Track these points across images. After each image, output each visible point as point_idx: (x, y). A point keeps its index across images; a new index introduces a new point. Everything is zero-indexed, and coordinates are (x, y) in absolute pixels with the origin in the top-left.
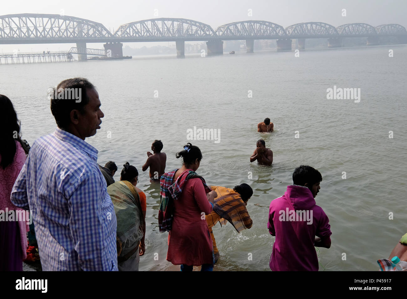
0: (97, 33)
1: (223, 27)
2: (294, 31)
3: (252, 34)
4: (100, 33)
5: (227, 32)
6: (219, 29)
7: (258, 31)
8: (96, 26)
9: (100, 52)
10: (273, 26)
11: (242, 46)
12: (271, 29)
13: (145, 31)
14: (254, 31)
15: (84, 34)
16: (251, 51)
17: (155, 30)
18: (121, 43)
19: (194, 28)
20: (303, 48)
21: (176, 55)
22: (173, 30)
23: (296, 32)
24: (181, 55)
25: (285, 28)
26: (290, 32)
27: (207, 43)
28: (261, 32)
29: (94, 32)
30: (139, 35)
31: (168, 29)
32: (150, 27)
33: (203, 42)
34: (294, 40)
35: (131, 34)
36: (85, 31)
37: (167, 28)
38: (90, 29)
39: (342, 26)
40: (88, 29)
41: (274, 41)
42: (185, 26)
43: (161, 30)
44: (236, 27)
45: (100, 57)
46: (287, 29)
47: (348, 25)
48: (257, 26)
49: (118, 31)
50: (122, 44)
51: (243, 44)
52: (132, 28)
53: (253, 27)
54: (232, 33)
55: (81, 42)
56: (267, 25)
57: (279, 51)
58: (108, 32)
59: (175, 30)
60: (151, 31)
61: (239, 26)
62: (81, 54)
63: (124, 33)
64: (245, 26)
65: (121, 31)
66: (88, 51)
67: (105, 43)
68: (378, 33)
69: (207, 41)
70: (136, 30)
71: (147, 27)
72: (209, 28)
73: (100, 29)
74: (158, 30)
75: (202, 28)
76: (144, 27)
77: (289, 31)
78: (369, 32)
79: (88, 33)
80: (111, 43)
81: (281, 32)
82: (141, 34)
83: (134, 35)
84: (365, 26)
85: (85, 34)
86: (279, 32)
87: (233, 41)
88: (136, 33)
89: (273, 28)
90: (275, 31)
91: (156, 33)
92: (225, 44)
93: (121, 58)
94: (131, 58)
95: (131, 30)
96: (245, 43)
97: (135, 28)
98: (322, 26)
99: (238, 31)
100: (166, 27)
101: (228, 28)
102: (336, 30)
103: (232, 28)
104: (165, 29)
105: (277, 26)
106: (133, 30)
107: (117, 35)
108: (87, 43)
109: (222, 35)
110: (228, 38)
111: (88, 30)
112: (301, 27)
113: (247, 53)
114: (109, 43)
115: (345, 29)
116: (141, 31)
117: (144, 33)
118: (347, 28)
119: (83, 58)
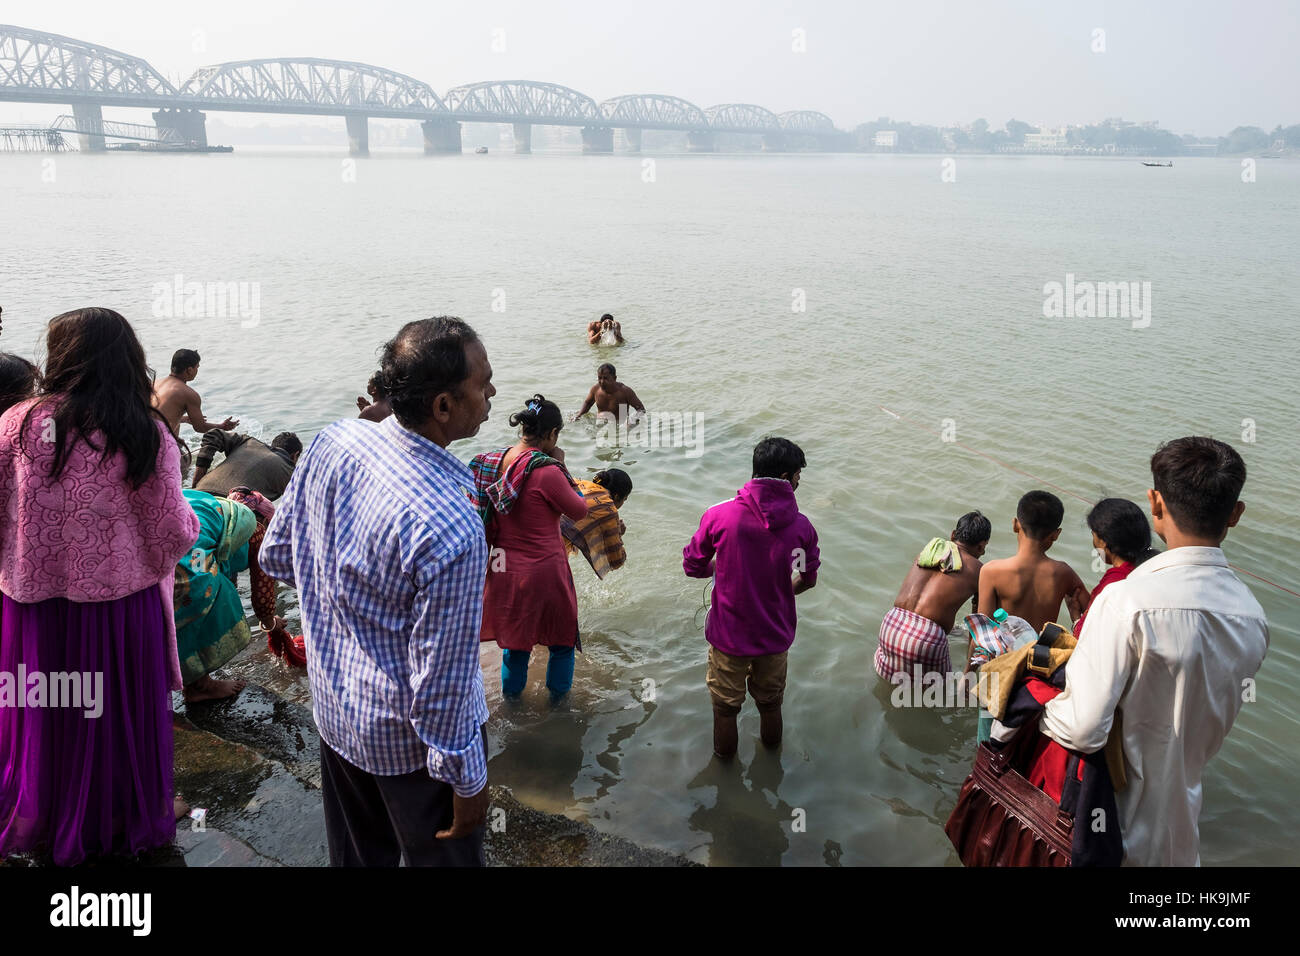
0: (132, 84)
3: (527, 112)
4: (141, 83)
5: (470, 102)
6: (451, 93)
7: (539, 105)
11: (503, 137)
12: (568, 102)
13: (264, 87)
14: (532, 104)
15: (92, 83)
16: (525, 149)
17: (292, 86)
18: (201, 111)
19: (391, 88)
20: (638, 149)
21: (347, 149)
22: (338, 89)
23: (622, 113)
24: (361, 149)
25: (598, 103)
26: (611, 113)
27: (422, 124)
28: (547, 108)
29: (124, 81)
31: (326, 87)
33: (412, 122)
34: (618, 131)
35: (229, 92)
37: (323, 83)
39: (715, 107)
41: (577, 130)
42: (369, 82)
43: (307, 86)
44: (490, 91)
45: (143, 144)
48: (537, 95)
49: (190, 82)
50: (204, 114)
51: (506, 131)
53: (530, 95)
54: (482, 107)
55: (87, 103)
56: (559, 94)
57: (586, 152)
58: (164, 83)
59: (343, 91)
60: (282, 88)
61: (496, 89)
63: (207, 87)
64: (510, 92)
65: (201, 81)
67: (157, 110)
68: (783, 127)
69: (424, 121)
70: (242, 83)
72: (428, 91)
74: (300, 86)
77: (606, 110)
78: (767, 124)
79: (105, 81)
81: (589, 111)
82: (255, 92)
83: (237, 94)
84: (758, 110)
85: (98, 84)
89: (572, 101)
90: (578, 109)
92: (466, 129)
93: (203, 149)
94: (230, 150)
95: (228, 81)
96: (512, 131)
98: (675, 105)
99: (496, 102)
100: (318, 81)
101: (472, 93)
102: (702, 115)
103: (480, 93)
104: (319, 86)
105: (582, 98)
106: (234, 81)
108: (102, 107)
109: (458, 110)
110: (473, 117)
112: (632, 103)
113: (517, 152)
114: (167, 110)
115: (720, 115)
116: (255, 85)
117: (263, 92)
118: (723, 113)
119: (95, 143)
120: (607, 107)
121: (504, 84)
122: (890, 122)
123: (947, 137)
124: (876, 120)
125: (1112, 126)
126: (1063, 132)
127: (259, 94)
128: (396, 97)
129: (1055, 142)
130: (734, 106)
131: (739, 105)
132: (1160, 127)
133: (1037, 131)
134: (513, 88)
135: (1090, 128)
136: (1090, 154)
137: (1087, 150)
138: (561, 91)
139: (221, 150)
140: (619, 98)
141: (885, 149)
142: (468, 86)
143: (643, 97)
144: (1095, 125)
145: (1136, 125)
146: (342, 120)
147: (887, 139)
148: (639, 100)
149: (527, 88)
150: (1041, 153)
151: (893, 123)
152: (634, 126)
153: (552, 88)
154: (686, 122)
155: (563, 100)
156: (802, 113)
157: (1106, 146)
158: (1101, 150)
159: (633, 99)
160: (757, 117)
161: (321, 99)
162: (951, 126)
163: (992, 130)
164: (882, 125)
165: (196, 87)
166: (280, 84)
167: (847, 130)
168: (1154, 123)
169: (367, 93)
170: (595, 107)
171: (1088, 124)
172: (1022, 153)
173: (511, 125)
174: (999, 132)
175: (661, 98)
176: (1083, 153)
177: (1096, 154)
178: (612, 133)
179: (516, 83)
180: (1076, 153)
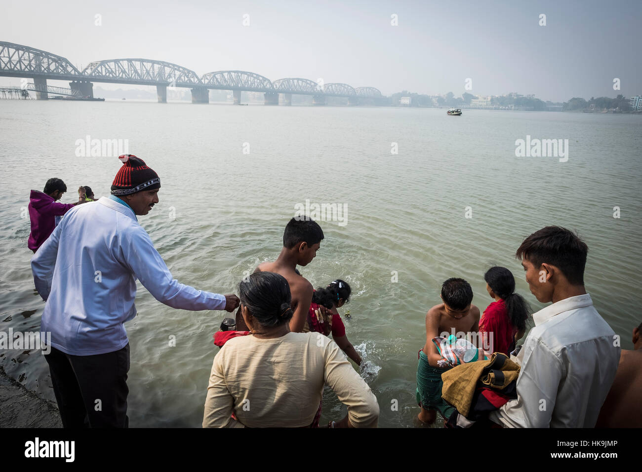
0: (60, 69)
1: (209, 74)
2: (281, 85)
3: (239, 85)
4: (65, 69)
6: (205, 76)
7: (245, 82)
8: (59, 60)
9: (64, 92)
10: (261, 78)
11: (228, 97)
12: (258, 81)
13: (120, 71)
14: (242, 82)
15: (43, 69)
16: (238, 103)
17: (133, 71)
18: (91, 82)
22: (153, 73)
23: (283, 86)
25: (272, 82)
26: (278, 86)
28: (248, 83)
29: (57, 68)
30: (113, 75)
31: (148, 72)
32: (126, 67)
34: (281, 95)
35: (104, 74)
36: (45, 65)
37: (147, 70)
38: (52, 63)
40: (49, 63)
41: (262, 94)
43: (140, 72)
45: (65, 97)
46: (274, 82)
47: (332, 85)
48: (244, 77)
49: (87, 69)
50: (92, 84)
51: (230, 94)
52: (105, 66)
54: (219, 83)
57: (266, 104)
58: (75, 69)
59: (155, 74)
61: (226, 75)
62: (40, 91)
65: (92, 69)
66: (49, 89)
67: (71, 82)
68: (357, 94)
69: (192, 89)
70: (110, 70)
71: (123, 67)
72: (194, 75)
73: (64, 64)
74: (136, 71)
75: (185, 74)
76: (119, 66)
77: (276, 85)
78: (350, 93)
79: (48, 68)
80: (78, 82)
81: (268, 86)
82: (115, 74)
83: (108, 74)
84: (346, 86)
85: (45, 69)
86: (266, 85)
87: (220, 91)
88: (110, 73)
89: (260, 80)
90: (263, 85)
91: (134, 76)
92: (211, 93)
93: (92, 99)
94: (103, 100)
95: (104, 69)
96: (232, 94)
97: (108, 67)
99: (225, 80)
100: (145, 69)
101: (214, 76)
103: (218, 76)
104: (145, 72)
105: (265, 79)
106: (106, 69)
107: (86, 73)
111: (49, 65)
112: (288, 82)
114: (76, 82)
115: (328, 88)
116: (116, 71)
117: (119, 74)
118: (330, 87)
120: (276, 84)
121: (229, 72)
122: (408, 93)
123: (434, 100)
124: (401, 92)
125: (513, 96)
126: (489, 100)
127: (117, 75)
128: (180, 77)
129: (485, 104)
130: (335, 84)
131: (337, 84)
132: (535, 97)
133: (477, 98)
134: (233, 74)
135: (502, 97)
136: (501, 109)
137: (501, 107)
138: (255, 76)
139: (99, 100)
140: (282, 79)
141: (405, 105)
142: (213, 73)
143: (293, 79)
144: (505, 96)
145: (524, 96)
146: (155, 87)
147: (406, 101)
148: (291, 81)
149: (240, 74)
150: (479, 109)
151: (409, 93)
152: (289, 93)
153: (250, 74)
154: (312, 91)
155: (256, 80)
156: (367, 88)
157: (510, 106)
158: (507, 108)
159: (288, 80)
160: (346, 90)
161: (145, 78)
162: (437, 95)
163: (456, 97)
164: (404, 94)
165: (89, 71)
166: (127, 71)
167: (388, 96)
168: (532, 95)
169: (166, 75)
170: (271, 84)
171: (501, 95)
172: (470, 108)
173: (232, 91)
174: (459, 98)
175: (301, 80)
176: (498, 109)
177: (505, 109)
178: (278, 95)
179: (235, 72)
180: (495, 109)
